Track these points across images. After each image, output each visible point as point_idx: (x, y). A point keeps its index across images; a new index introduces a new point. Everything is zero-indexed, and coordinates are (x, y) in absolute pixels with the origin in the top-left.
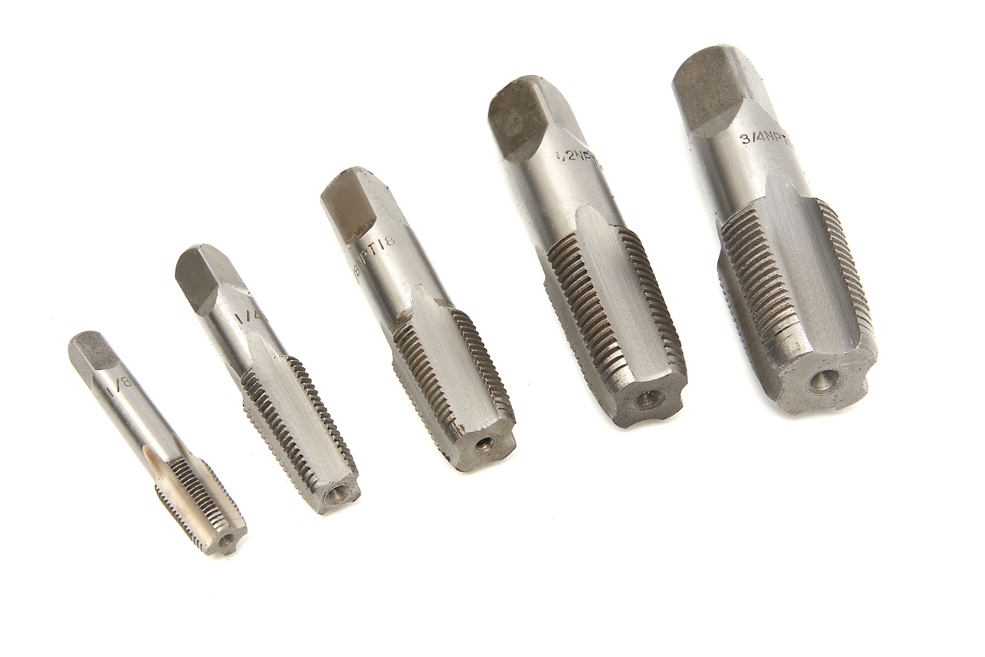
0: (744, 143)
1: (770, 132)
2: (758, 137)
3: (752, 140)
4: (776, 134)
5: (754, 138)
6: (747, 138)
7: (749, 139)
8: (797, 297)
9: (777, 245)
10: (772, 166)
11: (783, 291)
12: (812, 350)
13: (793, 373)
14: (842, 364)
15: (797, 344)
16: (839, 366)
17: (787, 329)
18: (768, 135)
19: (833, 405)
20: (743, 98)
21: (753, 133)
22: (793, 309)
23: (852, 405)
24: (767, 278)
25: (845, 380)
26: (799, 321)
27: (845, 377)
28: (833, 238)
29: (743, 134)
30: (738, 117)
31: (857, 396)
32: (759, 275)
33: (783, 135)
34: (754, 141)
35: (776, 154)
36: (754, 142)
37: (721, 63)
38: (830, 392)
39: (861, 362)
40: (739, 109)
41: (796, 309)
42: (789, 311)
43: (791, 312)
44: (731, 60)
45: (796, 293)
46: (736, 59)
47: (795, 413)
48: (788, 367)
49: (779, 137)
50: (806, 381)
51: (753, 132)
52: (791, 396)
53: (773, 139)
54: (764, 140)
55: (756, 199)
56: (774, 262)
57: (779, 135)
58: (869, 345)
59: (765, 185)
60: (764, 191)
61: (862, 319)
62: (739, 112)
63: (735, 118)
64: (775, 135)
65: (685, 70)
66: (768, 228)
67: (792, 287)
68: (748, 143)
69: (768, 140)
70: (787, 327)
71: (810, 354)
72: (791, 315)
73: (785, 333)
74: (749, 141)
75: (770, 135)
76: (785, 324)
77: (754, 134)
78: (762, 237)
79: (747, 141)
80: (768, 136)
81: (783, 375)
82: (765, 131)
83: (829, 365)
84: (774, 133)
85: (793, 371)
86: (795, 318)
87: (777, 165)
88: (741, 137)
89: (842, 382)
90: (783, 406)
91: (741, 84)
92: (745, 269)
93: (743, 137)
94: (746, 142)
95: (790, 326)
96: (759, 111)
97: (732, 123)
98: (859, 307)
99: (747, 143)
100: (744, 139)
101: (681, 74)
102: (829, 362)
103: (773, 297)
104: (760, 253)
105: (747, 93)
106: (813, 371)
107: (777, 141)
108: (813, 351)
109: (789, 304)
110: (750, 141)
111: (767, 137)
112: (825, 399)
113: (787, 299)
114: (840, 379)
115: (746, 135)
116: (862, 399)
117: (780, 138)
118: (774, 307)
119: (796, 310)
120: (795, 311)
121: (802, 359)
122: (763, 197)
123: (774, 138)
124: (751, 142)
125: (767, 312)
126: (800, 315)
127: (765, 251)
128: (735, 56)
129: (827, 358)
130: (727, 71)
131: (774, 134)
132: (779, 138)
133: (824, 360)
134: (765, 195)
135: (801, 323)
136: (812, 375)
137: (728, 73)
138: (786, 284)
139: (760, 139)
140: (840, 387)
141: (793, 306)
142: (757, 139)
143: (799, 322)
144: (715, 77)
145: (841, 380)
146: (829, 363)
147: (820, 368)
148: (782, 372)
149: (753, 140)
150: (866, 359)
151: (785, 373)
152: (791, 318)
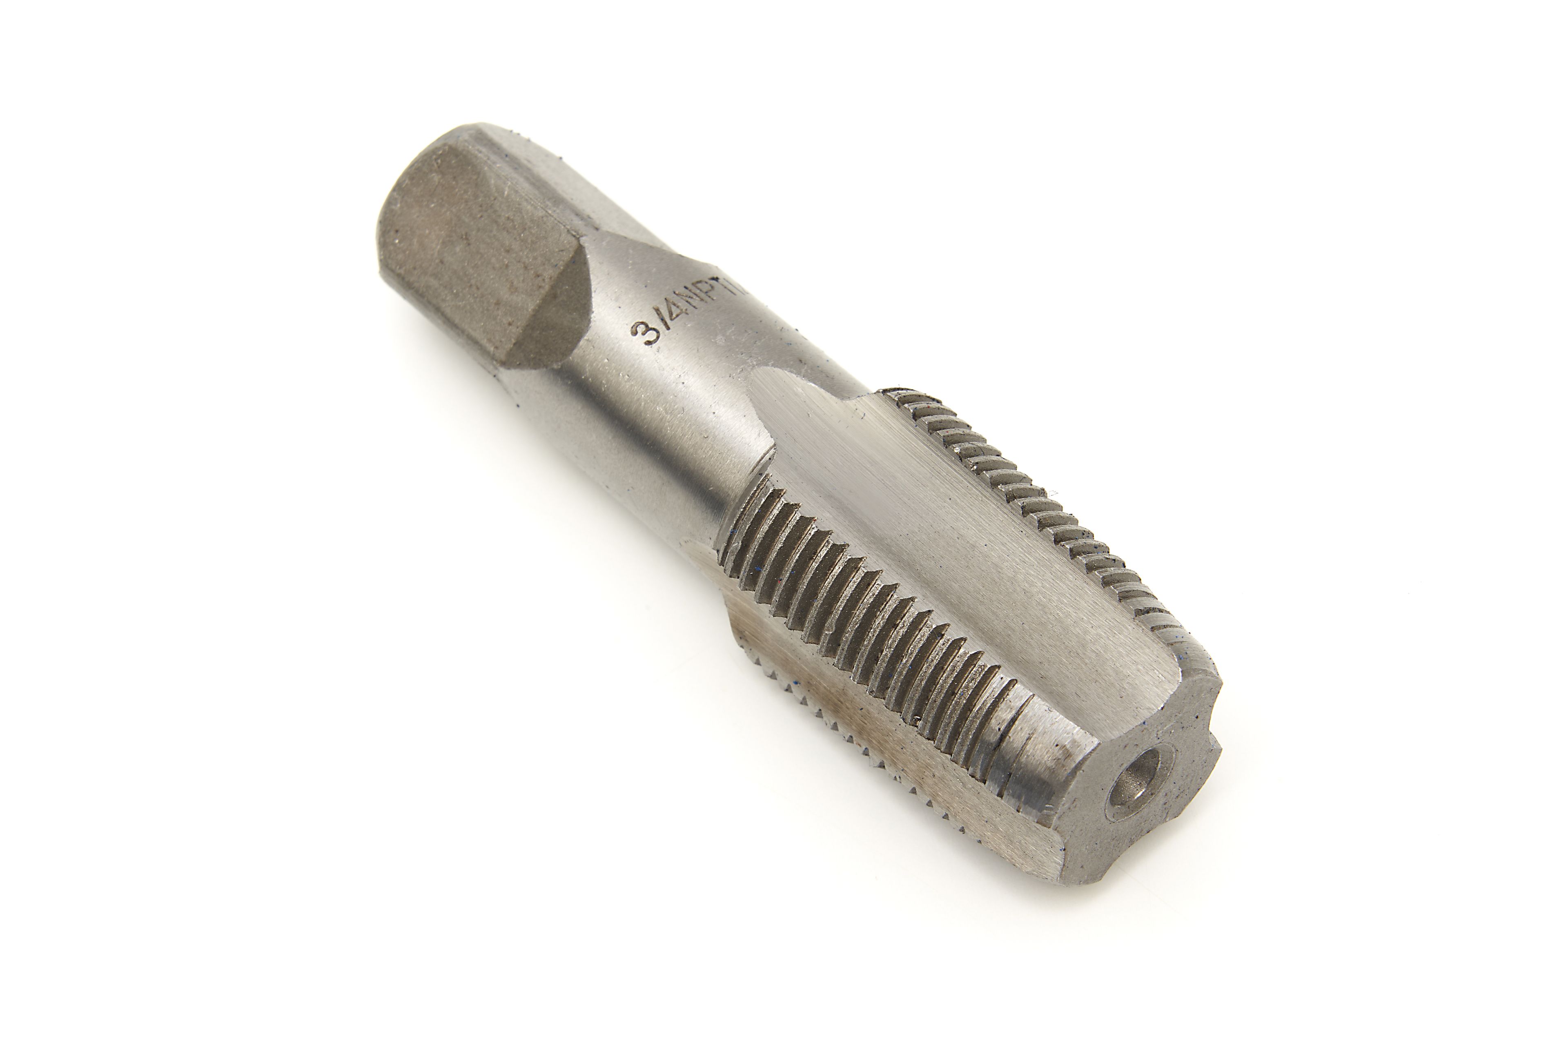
0: (649, 343)
1: (685, 287)
2: (671, 314)
3: (661, 327)
4: (699, 285)
5: (663, 320)
6: (648, 329)
7: (654, 329)
8: (988, 636)
9: (874, 543)
10: (743, 364)
11: (956, 644)
12: (1096, 741)
13: (1075, 807)
14: (1161, 732)
15: (1057, 745)
16: (1157, 737)
17: (1017, 723)
18: (686, 296)
19: (1165, 815)
20: (578, 239)
21: (654, 308)
22: (1002, 672)
23: (1201, 790)
24: (901, 631)
25: (1174, 755)
26: (1031, 694)
27: (1174, 750)
28: (977, 463)
29: (633, 324)
30: (597, 291)
31: (1205, 769)
32: (879, 632)
33: (711, 276)
34: (668, 328)
35: (732, 331)
36: (670, 330)
37: (476, 179)
38: (1152, 794)
39: (1195, 704)
40: (588, 270)
41: (1009, 669)
42: (996, 683)
43: (1003, 683)
44: (494, 163)
45: (982, 630)
46: (504, 156)
47: (1100, 875)
48: (1063, 803)
49: (710, 288)
50: (1103, 805)
51: (652, 307)
52: (1084, 850)
53: (702, 300)
54: (687, 314)
55: (758, 459)
56: (894, 587)
57: (706, 283)
58: (1197, 660)
59: (756, 417)
60: (766, 434)
61: (1148, 612)
62: (592, 277)
63: (593, 295)
64: (699, 289)
65: (397, 231)
66: (831, 517)
67: (965, 624)
68: (658, 337)
69: (694, 307)
70: (1013, 720)
71: (1095, 752)
72: (1006, 689)
73: (1017, 737)
74: (658, 332)
75: (692, 295)
76: (1004, 714)
77: (657, 310)
78: (834, 545)
79: (651, 336)
80: (689, 300)
81: (1058, 823)
82: (674, 293)
83: (1138, 749)
84: (693, 284)
85: (1074, 805)
86: (1020, 693)
87: (751, 357)
88: (635, 333)
89: (1169, 762)
90: (1074, 878)
91: (555, 209)
92: (835, 631)
93: (638, 329)
94: (652, 340)
95: (1018, 713)
96: (631, 251)
97: (594, 310)
98: (1126, 590)
99: (655, 341)
100: (643, 334)
101: (395, 245)
102: (1135, 743)
103: (940, 668)
104: (851, 584)
105: (580, 222)
106: (1110, 780)
107: (713, 299)
108: (1099, 744)
109: (989, 666)
110: (660, 331)
111: (687, 301)
112: (1148, 813)
113: (975, 657)
114: (1162, 758)
115: (642, 323)
116: (1215, 767)
117: (712, 287)
118: (955, 689)
119: (1008, 671)
120: (1010, 677)
121: (1083, 771)
122: (771, 448)
123: (703, 295)
124: (664, 333)
125: (946, 705)
126: (1024, 679)
127: (861, 573)
128: (499, 149)
129: (1130, 738)
130: (503, 193)
131: (696, 287)
132: (710, 290)
133: (1126, 746)
134: (771, 442)
135: (1039, 697)
136: (1110, 788)
137: (508, 195)
138: (953, 625)
139: (677, 316)
140: (1168, 774)
141: (999, 667)
142: (671, 320)
143: (1034, 695)
144: (481, 217)
145: (1167, 760)
146: (1137, 745)
147: (1122, 764)
148: (1053, 819)
149: (664, 328)
150: (1202, 693)
151: (1059, 818)
152: (1011, 694)
